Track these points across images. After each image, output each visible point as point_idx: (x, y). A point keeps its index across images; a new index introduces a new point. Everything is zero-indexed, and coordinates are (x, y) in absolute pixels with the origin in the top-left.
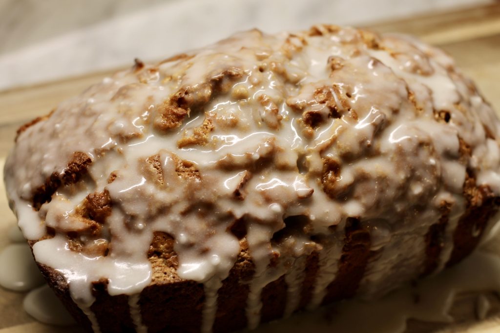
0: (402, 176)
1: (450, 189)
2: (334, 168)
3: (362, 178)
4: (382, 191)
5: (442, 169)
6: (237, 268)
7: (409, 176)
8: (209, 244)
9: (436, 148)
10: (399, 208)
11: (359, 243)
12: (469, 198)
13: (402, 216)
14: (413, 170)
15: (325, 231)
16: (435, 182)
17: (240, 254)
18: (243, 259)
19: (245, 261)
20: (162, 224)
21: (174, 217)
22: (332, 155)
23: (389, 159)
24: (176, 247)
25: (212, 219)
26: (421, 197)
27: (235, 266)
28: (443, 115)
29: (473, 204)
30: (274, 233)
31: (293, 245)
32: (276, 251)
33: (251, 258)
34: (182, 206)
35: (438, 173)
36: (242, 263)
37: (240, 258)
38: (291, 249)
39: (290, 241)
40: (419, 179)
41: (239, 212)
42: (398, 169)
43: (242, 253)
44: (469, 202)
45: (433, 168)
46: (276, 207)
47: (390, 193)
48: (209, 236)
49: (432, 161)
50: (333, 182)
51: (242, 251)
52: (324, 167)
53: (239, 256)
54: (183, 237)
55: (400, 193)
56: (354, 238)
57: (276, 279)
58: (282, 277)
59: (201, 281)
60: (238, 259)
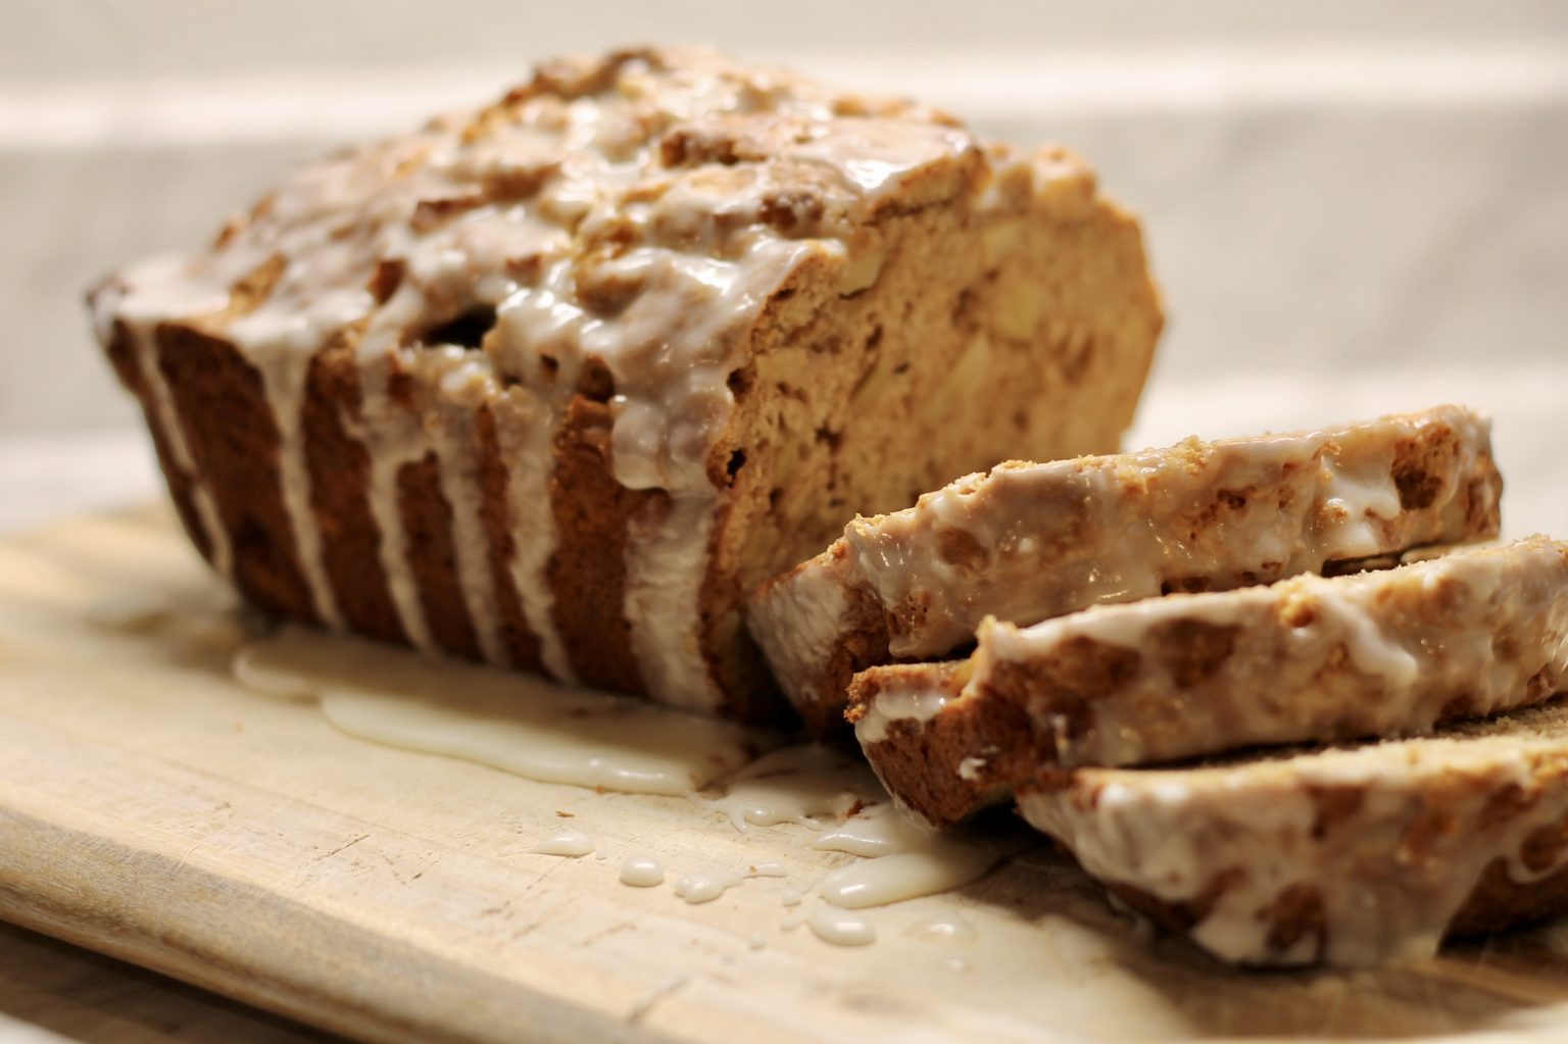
6: (324, 357)
8: (318, 296)
15: (530, 364)
17: (345, 330)
18: (343, 346)
19: (345, 352)
20: (291, 243)
21: (318, 233)
22: (639, 216)
24: (277, 287)
25: (361, 254)
27: (323, 351)
30: (426, 317)
31: (455, 366)
32: (409, 359)
33: (356, 350)
34: (340, 221)
36: (336, 354)
37: (339, 341)
38: (440, 373)
39: (453, 352)
41: (396, 250)
43: (350, 332)
50: (599, 261)
51: (354, 328)
52: (607, 229)
53: (339, 334)
54: (296, 272)
56: (583, 420)
57: (416, 454)
58: (432, 458)
59: (254, 359)
60: (335, 339)
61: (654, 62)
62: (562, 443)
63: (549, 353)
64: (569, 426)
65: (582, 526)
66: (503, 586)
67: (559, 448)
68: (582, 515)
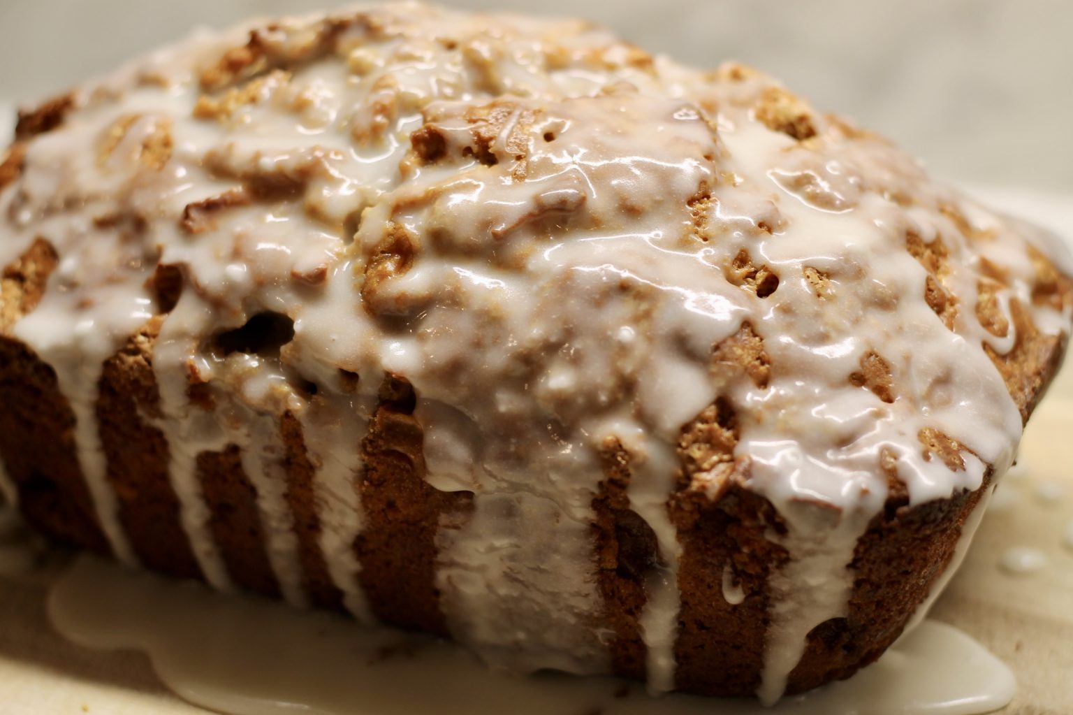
0: (535, 332)
1: (646, 420)
2: (404, 252)
3: (452, 299)
4: (478, 345)
5: (645, 364)
6: (118, 362)
7: (553, 339)
8: (98, 295)
9: (655, 314)
10: (506, 402)
11: (400, 449)
12: (689, 466)
13: (509, 429)
14: (569, 334)
15: (326, 377)
16: (610, 382)
17: (135, 336)
18: (136, 351)
19: (140, 358)
20: (55, 230)
21: (80, 222)
22: (413, 226)
23: (535, 288)
24: (51, 280)
25: (134, 251)
26: (562, 401)
27: (116, 356)
28: (761, 276)
29: (695, 486)
30: (217, 326)
31: (250, 373)
32: (206, 368)
33: (152, 356)
34: (102, 210)
35: (628, 367)
36: (131, 360)
37: (131, 346)
38: (240, 380)
39: (251, 362)
40: (576, 361)
41: (173, 254)
42: (539, 314)
43: (141, 338)
44: (689, 478)
45: (623, 349)
46: (238, 271)
47: (495, 360)
48: (111, 281)
49: (627, 333)
51: (144, 334)
52: (383, 240)
53: (130, 339)
54: (68, 265)
55: (522, 369)
56: (392, 431)
57: (217, 445)
58: (234, 449)
59: (44, 358)
60: (127, 345)
61: (371, 31)
62: (369, 449)
63: (350, 368)
64: (378, 436)
65: (391, 516)
66: (309, 554)
67: (367, 453)
68: (391, 505)
